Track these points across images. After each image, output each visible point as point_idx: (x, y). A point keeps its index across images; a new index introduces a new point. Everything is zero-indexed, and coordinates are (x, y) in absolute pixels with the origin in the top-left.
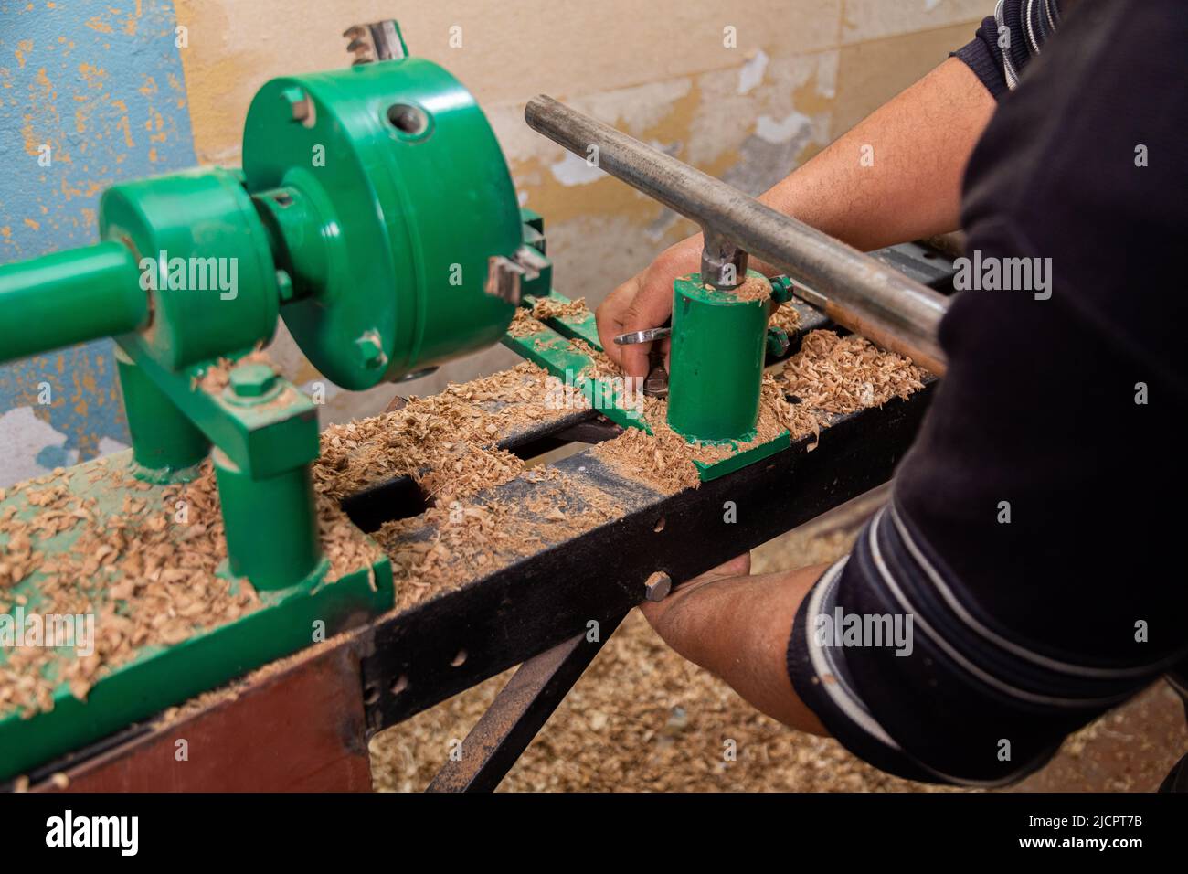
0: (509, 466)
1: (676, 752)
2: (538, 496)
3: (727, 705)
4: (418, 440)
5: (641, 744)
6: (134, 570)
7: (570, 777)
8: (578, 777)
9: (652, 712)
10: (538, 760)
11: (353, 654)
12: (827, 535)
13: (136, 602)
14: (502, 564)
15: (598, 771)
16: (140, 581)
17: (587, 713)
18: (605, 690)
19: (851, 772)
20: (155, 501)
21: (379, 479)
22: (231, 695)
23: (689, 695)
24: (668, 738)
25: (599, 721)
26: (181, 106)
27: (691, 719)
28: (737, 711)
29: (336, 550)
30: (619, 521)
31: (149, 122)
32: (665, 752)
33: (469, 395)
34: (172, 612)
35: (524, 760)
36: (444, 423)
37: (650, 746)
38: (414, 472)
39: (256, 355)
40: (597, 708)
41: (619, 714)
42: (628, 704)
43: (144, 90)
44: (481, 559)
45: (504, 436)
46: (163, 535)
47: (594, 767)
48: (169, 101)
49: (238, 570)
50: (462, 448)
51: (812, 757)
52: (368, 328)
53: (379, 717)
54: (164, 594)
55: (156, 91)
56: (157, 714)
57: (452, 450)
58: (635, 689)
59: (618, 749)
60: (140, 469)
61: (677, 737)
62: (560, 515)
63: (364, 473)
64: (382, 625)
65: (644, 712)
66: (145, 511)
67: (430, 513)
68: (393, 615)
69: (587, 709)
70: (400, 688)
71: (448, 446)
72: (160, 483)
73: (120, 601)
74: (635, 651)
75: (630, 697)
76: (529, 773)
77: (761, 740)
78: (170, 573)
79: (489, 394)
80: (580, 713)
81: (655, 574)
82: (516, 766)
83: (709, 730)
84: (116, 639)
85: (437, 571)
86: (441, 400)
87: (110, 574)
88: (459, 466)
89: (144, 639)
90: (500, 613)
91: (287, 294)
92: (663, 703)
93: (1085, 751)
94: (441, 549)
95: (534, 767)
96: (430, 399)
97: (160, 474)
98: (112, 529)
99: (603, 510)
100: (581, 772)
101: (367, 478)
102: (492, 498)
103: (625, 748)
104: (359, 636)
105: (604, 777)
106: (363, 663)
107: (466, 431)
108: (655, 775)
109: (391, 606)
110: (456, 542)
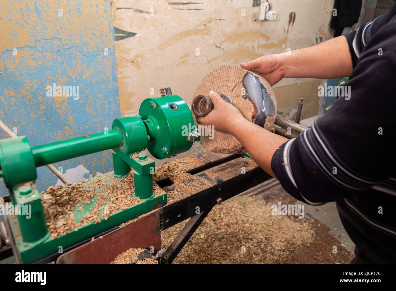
0: (189, 176)
1: (220, 244)
2: (195, 182)
3: (230, 233)
4: (170, 170)
5: (212, 242)
6: (116, 195)
7: (196, 249)
8: (198, 249)
9: (214, 234)
10: (189, 245)
11: (159, 213)
12: (252, 196)
13: (117, 201)
14: (189, 195)
15: (202, 248)
16: (117, 197)
17: (199, 234)
18: (203, 229)
19: (258, 249)
20: (119, 182)
21: (162, 178)
22: (135, 220)
23: (222, 231)
24: (217, 240)
25: (202, 236)
26: (118, 102)
27: (222, 236)
28: (233, 234)
29: (156, 191)
30: (212, 187)
31: (111, 106)
32: (217, 243)
33: (180, 162)
34: (124, 203)
35: (186, 245)
36: (175, 167)
37: (213, 242)
38: (170, 177)
39: (143, 152)
40: (202, 233)
41: (206, 235)
42: (209, 233)
43: (111, 99)
44: (184, 194)
45: (187, 170)
46: (121, 188)
47: (201, 247)
48: (116, 101)
49: (137, 195)
50: (179, 172)
51: (249, 245)
52: (164, 147)
53: (163, 227)
54: (122, 200)
55: (113, 100)
56: (120, 224)
57: (177, 172)
58: (210, 229)
59: (206, 243)
60: (115, 175)
61: (220, 240)
62: (200, 186)
63: (159, 177)
64: (165, 207)
65: (212, 234)
66: (117, 183)
67: (173, 185)
68: (167, 205)
69: (200, 233)
70: (167, 221)
71: (176, 172)
72: (119, 178)
73: (113, 201)
74: (210, 220)
75: (209, 231)
76: (187, 248)
77: (238, 241)
78: (123, 196)
79: (184, 161)
80: (198, 234)
81: (219, 199)
82: (184, 246)
83: (226, 239)
84: (113, 208)
85: (175, 197)
86: (174, 163)
87: (111, 196)
88: (179, 176)
89: (119, 208)
90: (188, 206)
91: (149, 140)
92: (216, 232)
93: (310, 245)
94: (176, 192)
95: (188, 246)
96: (172, 162)
97: (119, 176)
98: (110, 187)
99: (209, 185)
100: (198, 248)
101: (160, 178)
102: (186, 182)
103: (208, 242)
104: (160, 209)
105: (203, 249)
106: (161, 215)
107: (180, 169)
108: (215, 249)
109: (166, 204)
110: (179, 191)
